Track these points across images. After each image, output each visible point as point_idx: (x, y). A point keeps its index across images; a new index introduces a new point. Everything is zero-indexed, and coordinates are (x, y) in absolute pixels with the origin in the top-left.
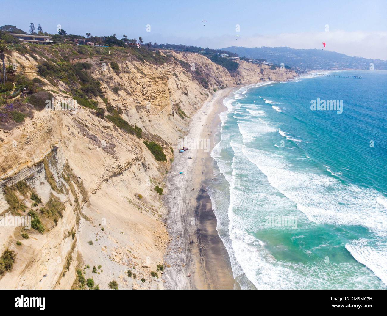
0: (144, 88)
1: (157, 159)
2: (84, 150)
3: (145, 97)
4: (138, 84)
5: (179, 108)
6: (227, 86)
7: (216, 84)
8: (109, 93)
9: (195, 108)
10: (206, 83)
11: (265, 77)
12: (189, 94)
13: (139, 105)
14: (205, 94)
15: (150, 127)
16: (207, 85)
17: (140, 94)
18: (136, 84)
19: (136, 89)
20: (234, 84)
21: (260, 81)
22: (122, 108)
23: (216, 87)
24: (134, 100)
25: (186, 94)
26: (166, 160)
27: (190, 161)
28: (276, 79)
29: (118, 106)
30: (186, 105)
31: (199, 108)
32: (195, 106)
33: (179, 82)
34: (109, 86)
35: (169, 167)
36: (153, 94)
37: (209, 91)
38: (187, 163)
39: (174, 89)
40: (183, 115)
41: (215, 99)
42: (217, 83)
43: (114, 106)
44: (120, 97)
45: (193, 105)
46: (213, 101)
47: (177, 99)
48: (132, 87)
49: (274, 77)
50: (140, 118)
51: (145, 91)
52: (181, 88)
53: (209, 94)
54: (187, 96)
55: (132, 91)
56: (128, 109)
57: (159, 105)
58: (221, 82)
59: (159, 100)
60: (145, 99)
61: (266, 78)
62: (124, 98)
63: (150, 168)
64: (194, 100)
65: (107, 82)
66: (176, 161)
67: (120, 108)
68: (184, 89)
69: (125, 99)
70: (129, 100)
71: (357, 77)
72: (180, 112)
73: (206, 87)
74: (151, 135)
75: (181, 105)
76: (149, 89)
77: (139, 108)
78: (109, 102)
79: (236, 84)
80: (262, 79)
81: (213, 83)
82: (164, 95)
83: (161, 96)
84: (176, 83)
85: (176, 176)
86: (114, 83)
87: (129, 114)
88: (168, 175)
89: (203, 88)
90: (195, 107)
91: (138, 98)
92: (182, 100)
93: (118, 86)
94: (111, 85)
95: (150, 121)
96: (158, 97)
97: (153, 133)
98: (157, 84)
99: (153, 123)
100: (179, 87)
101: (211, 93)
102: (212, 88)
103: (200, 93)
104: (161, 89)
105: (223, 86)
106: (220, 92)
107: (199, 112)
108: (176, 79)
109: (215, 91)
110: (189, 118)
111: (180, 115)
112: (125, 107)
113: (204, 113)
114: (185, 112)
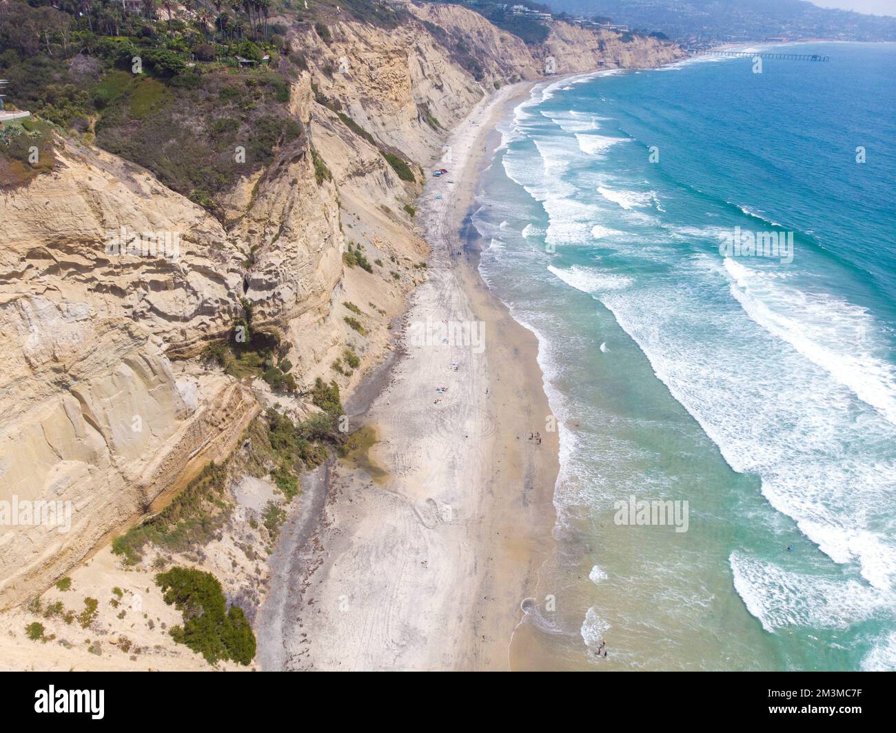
0: (372, 69)
1: (402, 177)
2: (323, 136)
3: (374, 85)
4: (362, 62)
5: (428, 112)
6: (523, 78)
7: (499, 72)
8: (318, 76)
9: (457, 115)
10: (478, 69)
11: (608, 59)
12: (446, 87)
13: (364, 96)
14: (476, 91)
15: (384, 134)
16: (480, 74)
17: (366, 79)
18: (359, 62)
19: (359, 70)
20: (539, 73)
21: (597, 68)
22: (341, 101)
23: (498, 78)
24: (358, 89)
25: (440, 88)
26: (415, 181)
27: (450, 185)
28: (632, 63)
29: (334, 98)
30: (441, 108)
31: (465, 116)
32: (457, 111)
33: (425, 64)
34: (317, 65)
35: (419, 191)
36: (386, 80)
37: (484, 87)
38: (446, 187)
39: (417, 75)
40: (434, 124)
41: (497, 101)
42: (502, 71)
43: (328, 97)
44: (336, 83)
45: (453, 110)
46: (492, 105)
47: (423, 94)
48: (352, 68)
49: (627, 59)
50: (369, 118)
51: (373, 74)
52: (429, 75)
53: (484, 90)
54: (442, 91)
55: (353, 73)
56: (349, 103)
57: (396, 100)
58: (510, 69)
59: (396, 90)
60: (375, 88)
61: (609, 61)
62: (343, 84)
63: (394, 184)
64: (455, 99)
65: (313, 58)
66: (429, 185)
67: (338, 101)
68: (435, 79)
69: (343, 87)
70: (350, 89)
71: (818, 58)
72: (430, 119)
73: (479, 78)
74: (387, 146)
75: (431, 107)
76: (379, 70)
77: (365, 102)
78: (319, 91)
79: (542, 73)
80: (601, 64)
81: (492, 70)
82: (404, 83)
83: (398, 85)
84: (421, 65)
85: (431, 200)
86: (324, 60)
87: (351, 111)
88: (419, 199)
89: (473, 79)
90: (457, 113)
91: (364, 86)
92: (431, 98)
93: (330, 64)
94: (321, 62)
95: (384, 124)
96: (394, 86)
97: (390, 145)
98: (392, 63)
99: (388, 127)
100: (426, 75)
101: (489, 91)
102: (489, 79)
103: (467, 88)
104: (398, 72)
105: (514, 76)
106: (507, 90)
107: (465, 123)
108: (421, 58)
109: (497, 86)
110: (446, 130)
111: (430, 124)
112: (344, 100)
113: (473, 123)
114: (439, 120)
